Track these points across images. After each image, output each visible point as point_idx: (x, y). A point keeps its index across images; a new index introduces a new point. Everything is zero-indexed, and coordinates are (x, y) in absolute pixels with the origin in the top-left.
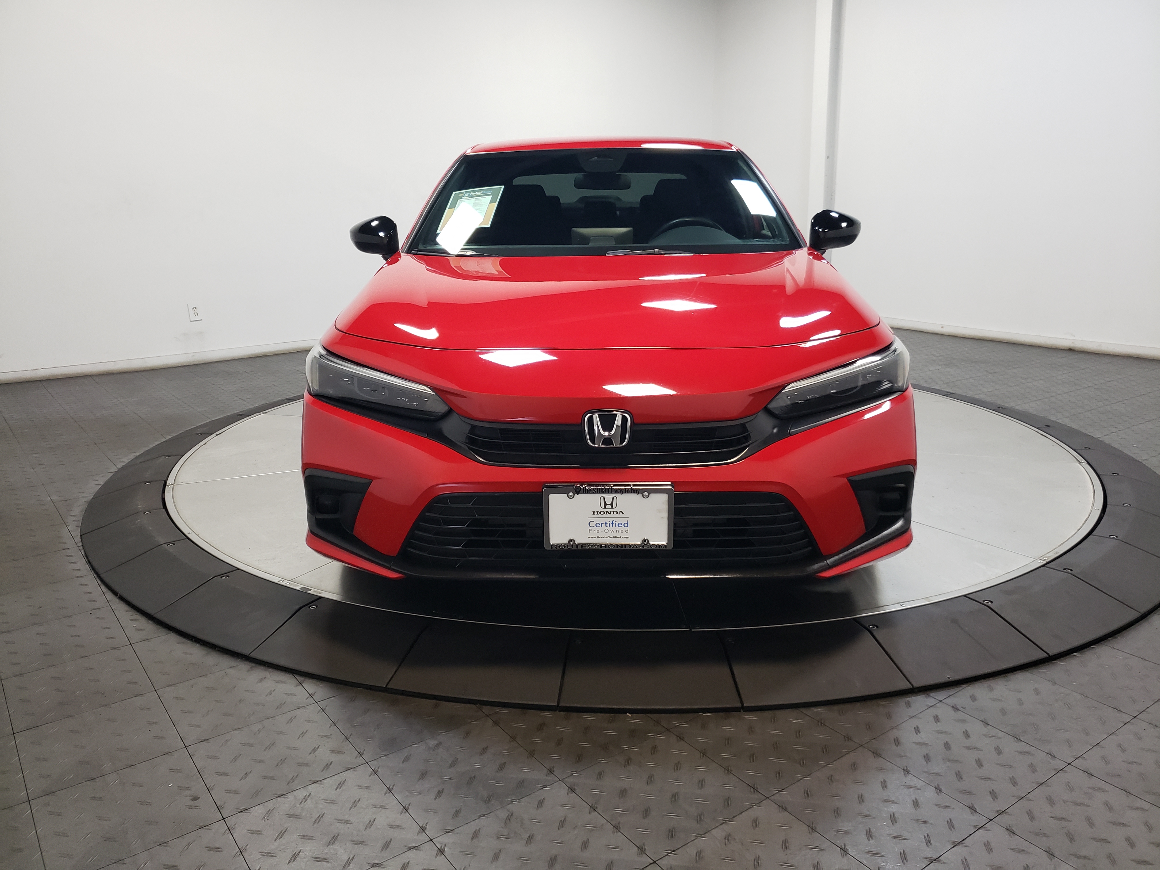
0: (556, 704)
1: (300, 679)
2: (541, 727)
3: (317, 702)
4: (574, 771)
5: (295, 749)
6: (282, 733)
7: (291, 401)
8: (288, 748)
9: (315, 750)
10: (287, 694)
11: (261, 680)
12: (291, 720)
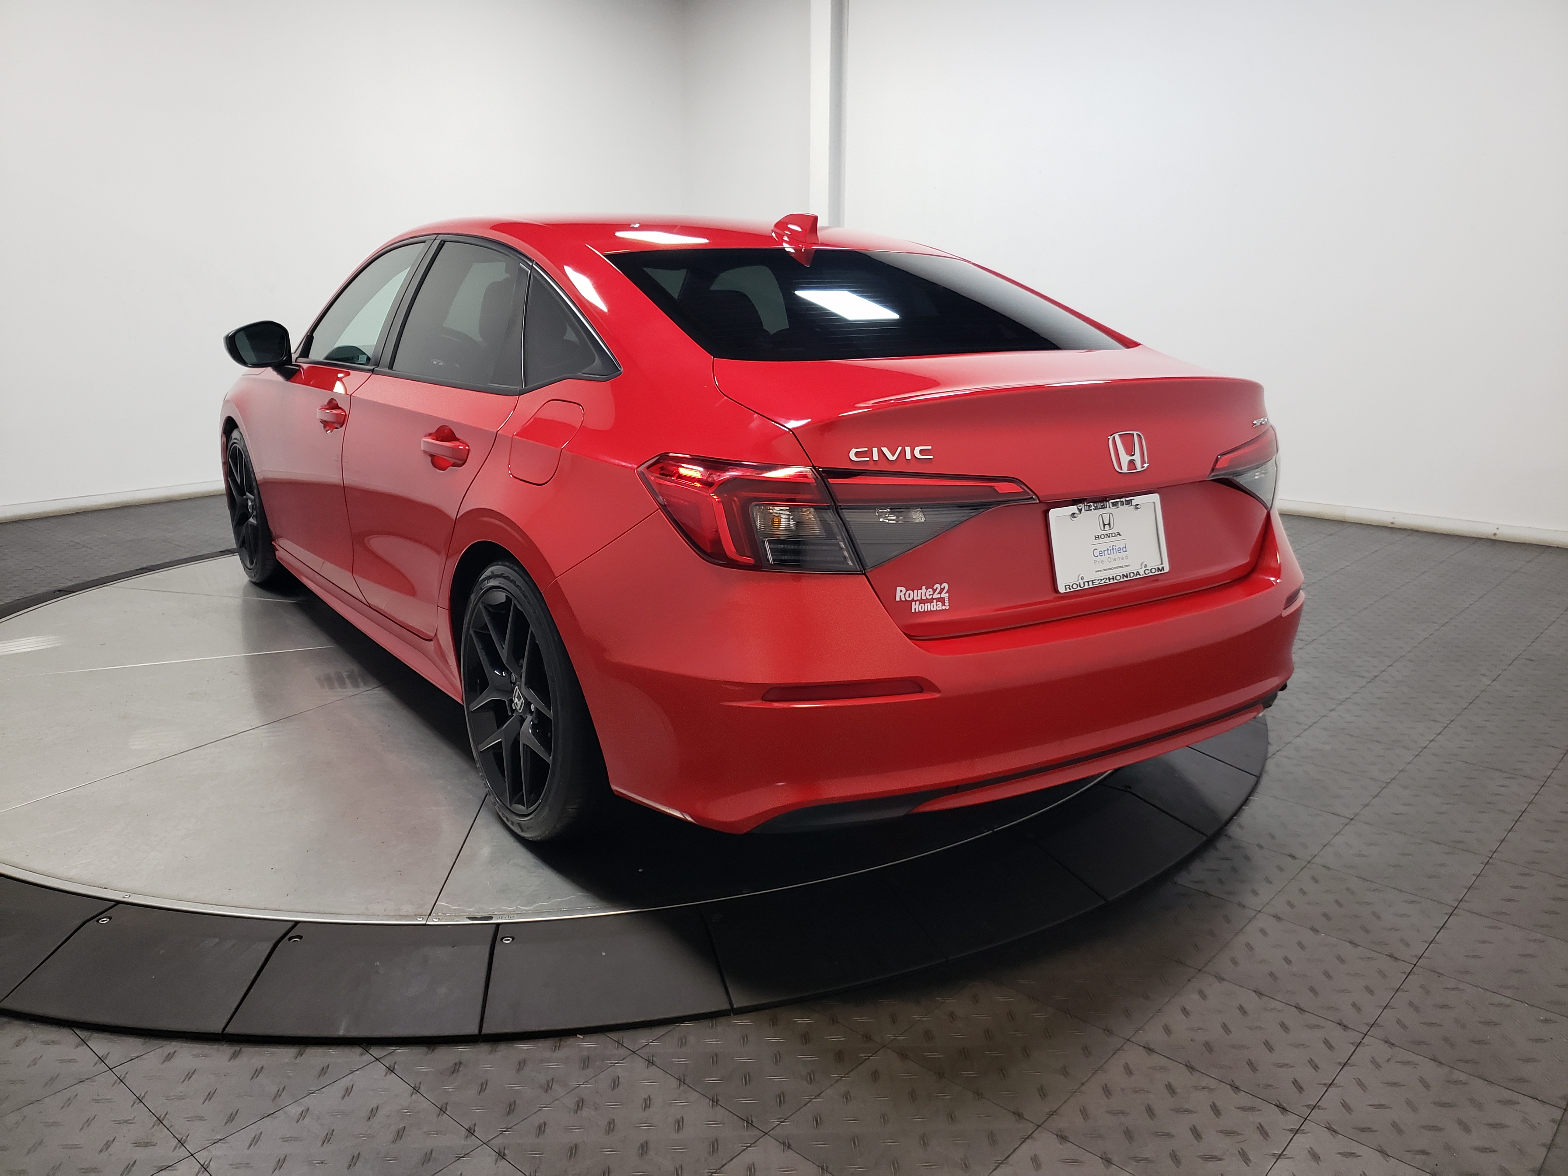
0: (476, 1032)
1: (83, 1034)
2: (457, 1067)
3: (110, 1069)
4: (504, 1127)
5: (76, 1147)
6: (54, 1124)
7: (66, 593)
8: (65, 1147)
9: (108, 1145)
10: (63, 1061)
11: (18, 1044)
12: (69, 1101)
